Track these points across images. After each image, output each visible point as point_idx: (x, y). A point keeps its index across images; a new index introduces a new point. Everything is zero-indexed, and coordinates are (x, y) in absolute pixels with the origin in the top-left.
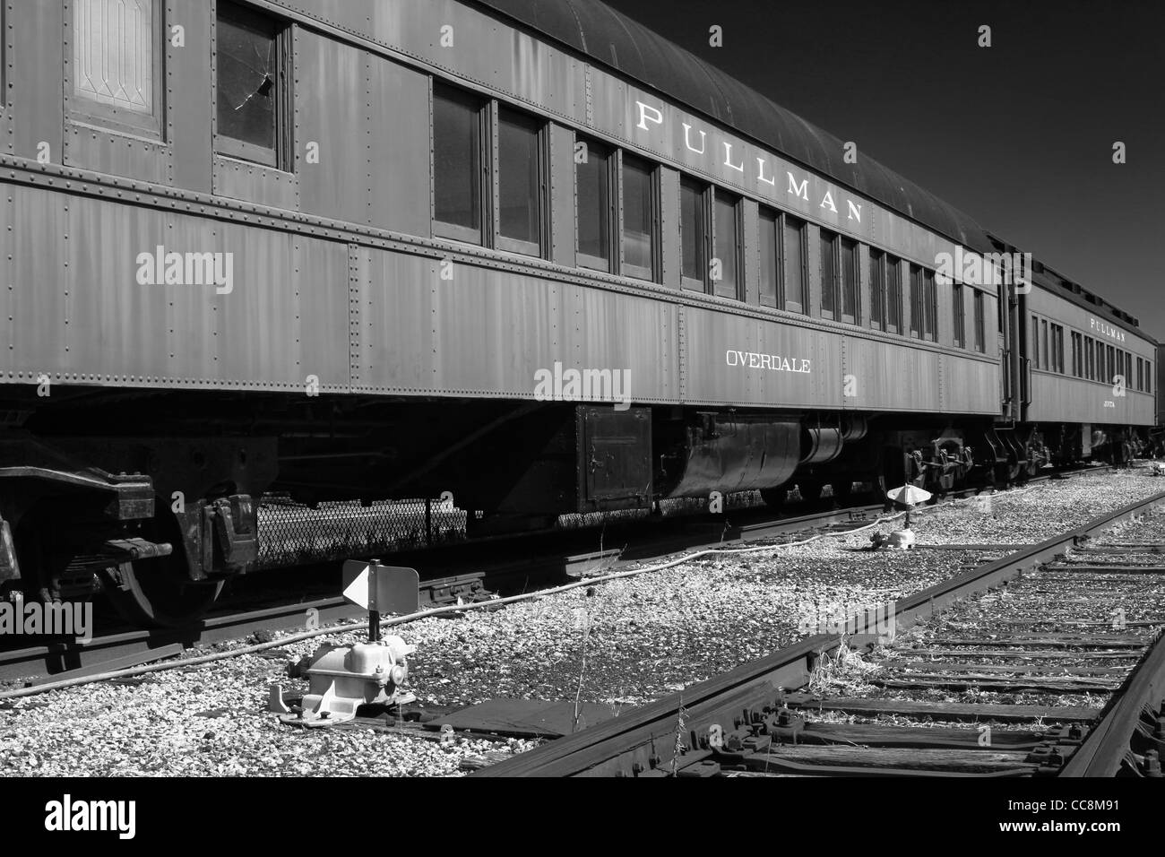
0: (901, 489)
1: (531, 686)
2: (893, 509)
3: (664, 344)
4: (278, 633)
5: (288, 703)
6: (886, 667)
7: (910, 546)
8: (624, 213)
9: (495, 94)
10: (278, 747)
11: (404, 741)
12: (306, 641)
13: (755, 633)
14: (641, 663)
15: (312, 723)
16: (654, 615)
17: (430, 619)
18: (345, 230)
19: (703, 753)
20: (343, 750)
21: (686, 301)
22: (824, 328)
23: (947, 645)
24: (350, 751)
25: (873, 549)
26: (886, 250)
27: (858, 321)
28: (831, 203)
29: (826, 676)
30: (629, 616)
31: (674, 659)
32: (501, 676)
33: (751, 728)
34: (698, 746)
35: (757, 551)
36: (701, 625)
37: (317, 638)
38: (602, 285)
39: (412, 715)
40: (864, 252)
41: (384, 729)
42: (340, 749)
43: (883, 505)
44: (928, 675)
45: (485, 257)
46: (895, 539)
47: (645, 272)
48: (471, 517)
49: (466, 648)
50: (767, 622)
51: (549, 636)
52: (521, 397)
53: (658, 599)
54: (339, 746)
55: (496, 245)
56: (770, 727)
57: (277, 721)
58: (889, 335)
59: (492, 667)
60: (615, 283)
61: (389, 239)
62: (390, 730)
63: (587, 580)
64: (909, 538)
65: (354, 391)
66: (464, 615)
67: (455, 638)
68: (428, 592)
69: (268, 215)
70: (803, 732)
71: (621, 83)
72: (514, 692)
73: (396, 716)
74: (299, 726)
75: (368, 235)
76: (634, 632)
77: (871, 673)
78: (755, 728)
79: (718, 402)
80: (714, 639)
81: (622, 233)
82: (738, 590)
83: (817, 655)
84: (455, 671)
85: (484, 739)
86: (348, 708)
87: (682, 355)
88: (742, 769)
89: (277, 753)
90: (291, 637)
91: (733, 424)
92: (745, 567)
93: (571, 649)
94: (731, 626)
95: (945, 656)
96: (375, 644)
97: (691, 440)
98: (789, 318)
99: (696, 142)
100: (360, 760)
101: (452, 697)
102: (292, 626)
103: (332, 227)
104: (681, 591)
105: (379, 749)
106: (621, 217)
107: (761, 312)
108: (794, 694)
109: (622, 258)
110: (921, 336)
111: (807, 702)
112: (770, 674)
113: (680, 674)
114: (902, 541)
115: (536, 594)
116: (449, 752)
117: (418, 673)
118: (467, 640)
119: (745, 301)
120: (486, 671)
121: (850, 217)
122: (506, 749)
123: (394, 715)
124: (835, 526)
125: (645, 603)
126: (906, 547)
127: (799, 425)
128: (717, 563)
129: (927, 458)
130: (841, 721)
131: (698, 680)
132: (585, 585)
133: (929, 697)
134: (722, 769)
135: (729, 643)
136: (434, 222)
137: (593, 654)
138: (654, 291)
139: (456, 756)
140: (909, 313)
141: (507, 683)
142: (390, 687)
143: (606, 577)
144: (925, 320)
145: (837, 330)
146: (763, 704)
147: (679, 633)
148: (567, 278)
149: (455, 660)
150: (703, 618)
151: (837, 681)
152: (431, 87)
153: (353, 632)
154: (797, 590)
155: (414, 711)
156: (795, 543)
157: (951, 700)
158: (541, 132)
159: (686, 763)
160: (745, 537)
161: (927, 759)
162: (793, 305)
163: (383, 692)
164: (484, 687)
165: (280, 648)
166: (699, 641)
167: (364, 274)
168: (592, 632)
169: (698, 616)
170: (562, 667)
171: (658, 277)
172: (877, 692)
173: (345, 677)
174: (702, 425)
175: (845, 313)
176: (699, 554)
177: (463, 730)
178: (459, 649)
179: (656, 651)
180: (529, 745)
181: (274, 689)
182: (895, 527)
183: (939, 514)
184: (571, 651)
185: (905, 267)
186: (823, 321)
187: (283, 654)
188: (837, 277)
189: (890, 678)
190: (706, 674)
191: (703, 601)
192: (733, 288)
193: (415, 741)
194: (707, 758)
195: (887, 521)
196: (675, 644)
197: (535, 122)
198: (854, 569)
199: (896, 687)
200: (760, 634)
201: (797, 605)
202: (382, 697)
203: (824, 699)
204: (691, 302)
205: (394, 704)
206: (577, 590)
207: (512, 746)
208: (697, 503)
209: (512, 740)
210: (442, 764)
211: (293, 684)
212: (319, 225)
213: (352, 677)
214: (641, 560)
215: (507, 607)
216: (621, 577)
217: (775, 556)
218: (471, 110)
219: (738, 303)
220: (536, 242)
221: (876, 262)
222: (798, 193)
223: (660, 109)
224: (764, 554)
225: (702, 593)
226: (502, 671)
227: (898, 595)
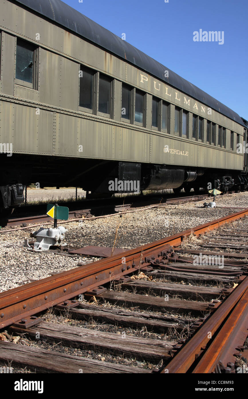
0: (212, 190)
1: (101, 243)
2: (211, 196)
3: (146, 145)
4: (29, 224)
5: (30, 244)
6: (204, 241)
7: (214, 207)
8: (135, 107)
9: (98, 70)
10: (26, 257)
11: (62, 257)
12: (37, 227)
13: (167, 230)
14: (133, 237)
15: (36, 251)
16: (139, 224)
17: (74, 222)
18: (52, 108)
19: (148, 264)
20: (44, 259)
21: (152, 133)
22: (193, 143)
23: (222, 235)
24: (47, 259)
25: (204, 207)
26: (212, 121)
27: (203, 141)
28: (196, 107)
29: (186, 243)
30: (131, 223)
31: (143, 236)
32: (92, 239)
33: (162, 257)
34: (147, 262)
35: (170, 206)
36: (152, 227)
37: (41, 226)
38: (128, 127)
39: (65, 249)
40: (205, 121)
41: (57, 253)
42: (44, 258)
43: (208, 195)
44: (215, 244)
45: (94, 118)
46: (210, 205)
47: (141, 124)
48: (87, 193)
49: (83, 231)
50: (171, 227)
51: (108, 228)
52: (103, 159)
53: (140, 219)
54: (44, 257)
55: (97, 115)
56: (168, 257)
57: (26, 249)
58: (212, 146)
59: (90, 237)
60: (132, 127)
61: (66, 111)
62: (59, 253)
63: (120, 213)
64: (214, 204)
65: (54, 155)
66: (84, 221)
67: (80, 228)
68: (74, 214)
69: (30, 103)
70: (178, 259)
71: (136, 69)
72: (96, 244)
73: (61, 249)
74: (32, 251)
75: (59, 110)
76: (132, 228)
77: (199, 243)
78: (164, 257)
79: (161, 163)
80: (155, 231)
81: (134, 113)
82: (164, 217)
83: (184, 237)
84: (79, 237)
85: (85, 257)
86: (47, 247)
87: (151, 149)
88: (159, 269)
89: (25, 259)
90: (33, 226)
91: (165, 170)
92: (166, 211)
93: (113, 232)
94: (161, 228)
95: (221, 239)
96: (55, 228)
97: (152, 173)
98: (182, 139)
99: (157, 87)
100: (49, 262)
101: (77, 245)
102: (34, 222)
103: (49, 107)
104: (147, 217)
105: (55, 259)
106: (134, 108)
107: (174, 137)
108: (176, 248)
109: (134, 120)
110: (221, 147)
111: (180, 250)
112: (170, 242)
113: (144, 241)
114: (212, 205)
115: (105, 216)
116: (75, 261)
117: (69, 237)
118: (84, 228)
119: (170, 134)
120: (88, 238)
121: (202, 111)
122: (92, 260)
123: (60, 249)
124: (193, 200)
125: (136, 220)
126: (213, 207)
127: (184, 171)
128: (159, 209)
129: (221, 182)
130: (189, 256)
131: (149, 243)
132: (119, 214)
133: (215, 250)
134: (153, 269)
135: (159, 232)
136: (79, 107)
137: (120, 234)
138: (143, 130)
139: (77, 262)
140: (218, 140)
141: (94, 241)
142: (59, 241)
143: (126, 212)
144: (222, 142)
145: (196, 144)
146: (167, 250)
147: (145, 229)
148: (118, 125)
149: (80, 234)
150: (153, 225)
151: (189, 245)
152: (80, 67)
153: (51, 225)
154: (181, 218)
155: (66, 248)
156: (182, 205)
157: (222, 251)
158: (112, 82)
159: (143, 267)
160: (168, 202)
161: (213, 268)
162: (184, 136)
163: (57, 243)
164: (87, 242)
165: (30, 229)
166: (151, 231)
167: (58, 121)
168: (120, 228)
169: (151, 224)
170: (110, 237)
171: (145, 126)
172: (201, 248)
173: (47, 238)
174: (156, 169)
175: (199, 139)
176: (153, 206)
177: (80, 254)
178: (81, 231)
179: (138, 234)
180: (98, 259)
181: (26, 240)
182: (211, 201)
183: (223, 198)
184: (113, 233)
185: (217, 126)
186: (193, 141)
187: (30, 230)
188: (197, 128)
189: (204, 244)
190: (152, 241)
191: (153, 220)
192: (167, 130)
193: (65, 257)
194: (149, 265)
195: (209, 199)
196: (144, 232)
197: (110, 79)
198: (198, 213)
199: (206, 247)
200: (169, 230)
201: (180, 222)
202: (57, 244)
203: (185, 250)
204: (154, 133)
205: (61, 246)
206: (117, 215)
207: (93, 260)
208: (155, 192)
209: (93, 258)
210: (73, 264)
211: (32, 239)
212: (45, 106)
213: (49, 238)
214: (137, 208)
215: (97, 219)
216: (130, 212)
217: (176, 208)
218: (91, 74)
219: (168, 134)
220: (109, 114)
221: (209, 124)
222: (187, 103)
223: (147, 77)
224: (172, 207)
225: (153, 218)
226: (93, 238)
227: (209, 220)
